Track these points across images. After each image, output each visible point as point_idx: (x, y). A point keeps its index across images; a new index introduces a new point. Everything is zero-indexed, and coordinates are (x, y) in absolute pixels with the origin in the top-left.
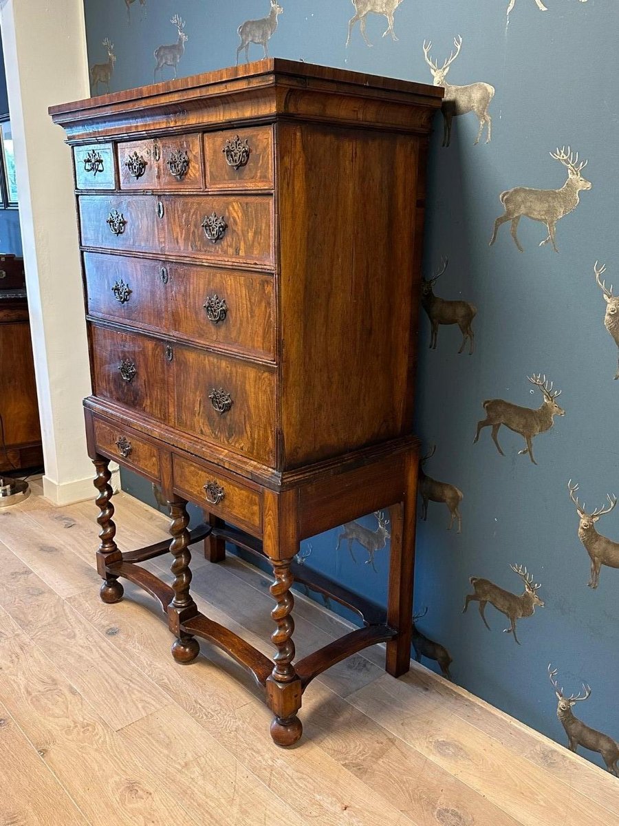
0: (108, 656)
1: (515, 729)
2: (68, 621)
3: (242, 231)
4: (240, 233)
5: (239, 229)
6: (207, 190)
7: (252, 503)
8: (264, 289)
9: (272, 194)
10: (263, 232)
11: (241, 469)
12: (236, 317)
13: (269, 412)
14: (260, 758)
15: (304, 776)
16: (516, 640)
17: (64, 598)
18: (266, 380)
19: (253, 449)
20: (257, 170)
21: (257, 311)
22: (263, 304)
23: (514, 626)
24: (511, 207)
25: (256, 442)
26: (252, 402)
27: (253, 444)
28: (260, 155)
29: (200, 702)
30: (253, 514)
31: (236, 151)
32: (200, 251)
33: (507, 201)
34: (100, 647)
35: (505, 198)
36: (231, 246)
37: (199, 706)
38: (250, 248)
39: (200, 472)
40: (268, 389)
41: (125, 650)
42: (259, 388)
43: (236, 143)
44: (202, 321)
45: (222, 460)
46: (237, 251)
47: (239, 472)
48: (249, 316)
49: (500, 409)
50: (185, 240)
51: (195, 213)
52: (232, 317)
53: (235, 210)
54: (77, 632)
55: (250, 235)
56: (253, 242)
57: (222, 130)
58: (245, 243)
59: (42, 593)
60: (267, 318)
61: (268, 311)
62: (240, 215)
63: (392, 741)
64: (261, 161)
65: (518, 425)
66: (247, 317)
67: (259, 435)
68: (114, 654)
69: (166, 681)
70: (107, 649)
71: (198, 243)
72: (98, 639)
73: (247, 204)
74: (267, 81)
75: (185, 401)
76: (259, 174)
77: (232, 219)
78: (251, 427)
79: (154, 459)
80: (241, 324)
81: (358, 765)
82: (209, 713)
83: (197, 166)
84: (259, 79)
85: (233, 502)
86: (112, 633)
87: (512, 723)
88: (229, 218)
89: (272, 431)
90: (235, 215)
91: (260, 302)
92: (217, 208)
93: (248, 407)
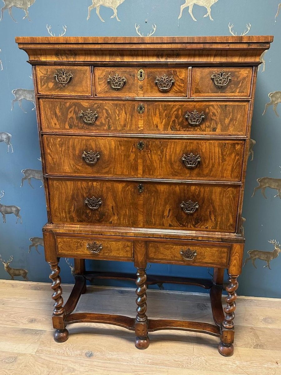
0: (107, 367)
1: (271, 301)
2: (56, 364)
3: (220, 119)
4: (218, 120)
5: (217, 118)
6: (191, 98)
7: (221, 252)
8: (234, 148)
9: (249, 101)
10: (237, 119)
11: (212, 238)
12: (209, 163)
13: (230, 207)
14: (230, 366)
15: (251, 361)
16: (269, 268)
17: (34, 353)
18: (230, 191)
19: (217, 226)
20: (237, 88)
21: (227, 159)
22: (233, 155)
23: (269, 264)
24: (274, 99)
25: (219, 222)
26: (217, 204)
27: (217, 224)
28: (240, 81)
29: (177, 360)
30: (222, 258)
31: (221, 78)
32: (180, 130)
33: (272, 97)
34: (95, 366)
35: (271, 95)
36: (209, 127)
37: (180, 362)
38: (225, 128)
39: (174, 247)
40: (231, 196)
41: (110, 359)
42: (223, 196)
43: (222, 74)
44: (176, 168)
45: (196, 237)
46: (214, 130)
47: (211, 240)
48: (221, 161)
49: (266, 181)
50: (164, 125)
51: (177, 110)
52: (205, 163)
53: (215, 109)
54: (72, 366)
55: (227, 121)
56: (229, 124)
57: (210, 67)
58: (222, 125)
59: (16, 358)
60: (235, 162)
61: (237, 158)
62: (219, 110)
63: (252, 328)
64: (240, 84)
65: (274, 186)
66: (219, 163)
67: (222, 219)
68: (108, 365)
69: (150, 361)
70: (100, 364)
71: (178, 127)
72: (89, 363)
73: (226, 105)
74: (264, 46)
75: (155, 212)
76: (238, 91)
77: (211, 113)
78: (215, 216)
79: (128, 248)
80: (213, 166)
81: (257, 345)
82: (187, 362)
83: (182, 85)
84: (258, 45)
85: (204, 256)
86: (90, 355)
87: (269, 300)
88: (208, 113)
89: (232, 216)
90: (215, 111)
91: (231, 154)
92: (198, 107)
93: (214, 207)
